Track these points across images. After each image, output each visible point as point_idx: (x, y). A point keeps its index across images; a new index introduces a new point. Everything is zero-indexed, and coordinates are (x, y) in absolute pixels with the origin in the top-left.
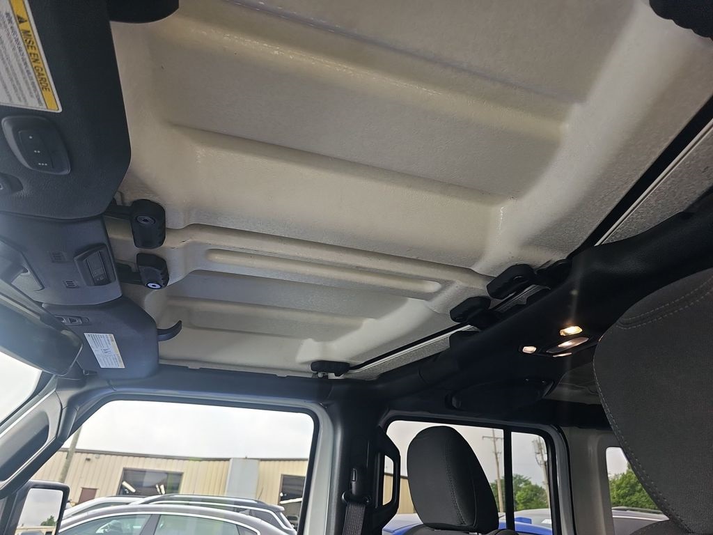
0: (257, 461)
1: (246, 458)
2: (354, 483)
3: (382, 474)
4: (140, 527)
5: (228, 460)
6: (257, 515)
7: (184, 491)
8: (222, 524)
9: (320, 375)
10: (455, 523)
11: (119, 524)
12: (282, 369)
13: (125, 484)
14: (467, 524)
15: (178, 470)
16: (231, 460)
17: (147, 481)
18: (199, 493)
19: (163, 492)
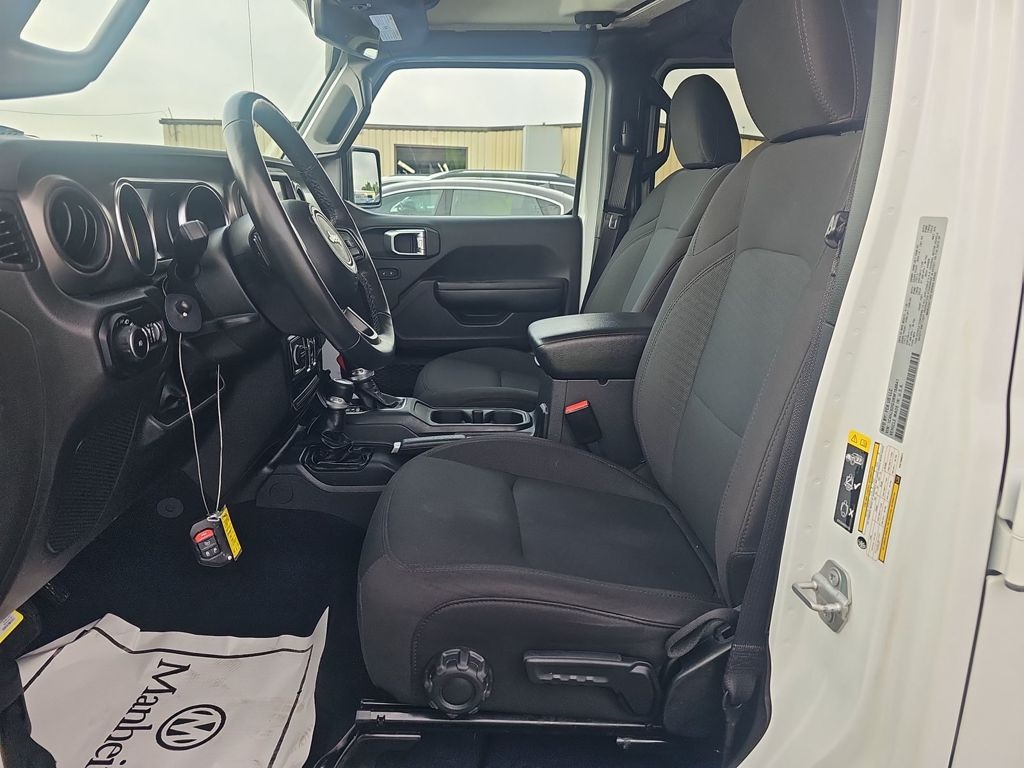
0: (559, 128)
1: (544, 125)
2: (623, 136)
3: (657, 125)
4: (433, 207)
5: (520, 128)
6: (559, 188)
7: (472, 165)
8: (522, 199)
9: (588, 26)
10: (698, 160)
11: (411, 202)
12: (546, 24)
13: (400, 163)
14: (708, 161)
15: (461, 145)
16: (525, 129)
17: (425, 158)
18: (490, 168)
19: (447, 169)
